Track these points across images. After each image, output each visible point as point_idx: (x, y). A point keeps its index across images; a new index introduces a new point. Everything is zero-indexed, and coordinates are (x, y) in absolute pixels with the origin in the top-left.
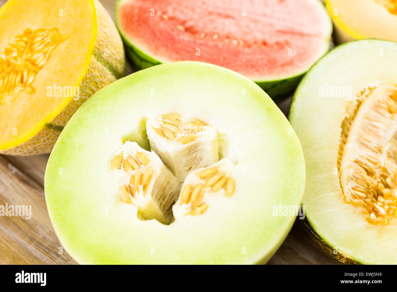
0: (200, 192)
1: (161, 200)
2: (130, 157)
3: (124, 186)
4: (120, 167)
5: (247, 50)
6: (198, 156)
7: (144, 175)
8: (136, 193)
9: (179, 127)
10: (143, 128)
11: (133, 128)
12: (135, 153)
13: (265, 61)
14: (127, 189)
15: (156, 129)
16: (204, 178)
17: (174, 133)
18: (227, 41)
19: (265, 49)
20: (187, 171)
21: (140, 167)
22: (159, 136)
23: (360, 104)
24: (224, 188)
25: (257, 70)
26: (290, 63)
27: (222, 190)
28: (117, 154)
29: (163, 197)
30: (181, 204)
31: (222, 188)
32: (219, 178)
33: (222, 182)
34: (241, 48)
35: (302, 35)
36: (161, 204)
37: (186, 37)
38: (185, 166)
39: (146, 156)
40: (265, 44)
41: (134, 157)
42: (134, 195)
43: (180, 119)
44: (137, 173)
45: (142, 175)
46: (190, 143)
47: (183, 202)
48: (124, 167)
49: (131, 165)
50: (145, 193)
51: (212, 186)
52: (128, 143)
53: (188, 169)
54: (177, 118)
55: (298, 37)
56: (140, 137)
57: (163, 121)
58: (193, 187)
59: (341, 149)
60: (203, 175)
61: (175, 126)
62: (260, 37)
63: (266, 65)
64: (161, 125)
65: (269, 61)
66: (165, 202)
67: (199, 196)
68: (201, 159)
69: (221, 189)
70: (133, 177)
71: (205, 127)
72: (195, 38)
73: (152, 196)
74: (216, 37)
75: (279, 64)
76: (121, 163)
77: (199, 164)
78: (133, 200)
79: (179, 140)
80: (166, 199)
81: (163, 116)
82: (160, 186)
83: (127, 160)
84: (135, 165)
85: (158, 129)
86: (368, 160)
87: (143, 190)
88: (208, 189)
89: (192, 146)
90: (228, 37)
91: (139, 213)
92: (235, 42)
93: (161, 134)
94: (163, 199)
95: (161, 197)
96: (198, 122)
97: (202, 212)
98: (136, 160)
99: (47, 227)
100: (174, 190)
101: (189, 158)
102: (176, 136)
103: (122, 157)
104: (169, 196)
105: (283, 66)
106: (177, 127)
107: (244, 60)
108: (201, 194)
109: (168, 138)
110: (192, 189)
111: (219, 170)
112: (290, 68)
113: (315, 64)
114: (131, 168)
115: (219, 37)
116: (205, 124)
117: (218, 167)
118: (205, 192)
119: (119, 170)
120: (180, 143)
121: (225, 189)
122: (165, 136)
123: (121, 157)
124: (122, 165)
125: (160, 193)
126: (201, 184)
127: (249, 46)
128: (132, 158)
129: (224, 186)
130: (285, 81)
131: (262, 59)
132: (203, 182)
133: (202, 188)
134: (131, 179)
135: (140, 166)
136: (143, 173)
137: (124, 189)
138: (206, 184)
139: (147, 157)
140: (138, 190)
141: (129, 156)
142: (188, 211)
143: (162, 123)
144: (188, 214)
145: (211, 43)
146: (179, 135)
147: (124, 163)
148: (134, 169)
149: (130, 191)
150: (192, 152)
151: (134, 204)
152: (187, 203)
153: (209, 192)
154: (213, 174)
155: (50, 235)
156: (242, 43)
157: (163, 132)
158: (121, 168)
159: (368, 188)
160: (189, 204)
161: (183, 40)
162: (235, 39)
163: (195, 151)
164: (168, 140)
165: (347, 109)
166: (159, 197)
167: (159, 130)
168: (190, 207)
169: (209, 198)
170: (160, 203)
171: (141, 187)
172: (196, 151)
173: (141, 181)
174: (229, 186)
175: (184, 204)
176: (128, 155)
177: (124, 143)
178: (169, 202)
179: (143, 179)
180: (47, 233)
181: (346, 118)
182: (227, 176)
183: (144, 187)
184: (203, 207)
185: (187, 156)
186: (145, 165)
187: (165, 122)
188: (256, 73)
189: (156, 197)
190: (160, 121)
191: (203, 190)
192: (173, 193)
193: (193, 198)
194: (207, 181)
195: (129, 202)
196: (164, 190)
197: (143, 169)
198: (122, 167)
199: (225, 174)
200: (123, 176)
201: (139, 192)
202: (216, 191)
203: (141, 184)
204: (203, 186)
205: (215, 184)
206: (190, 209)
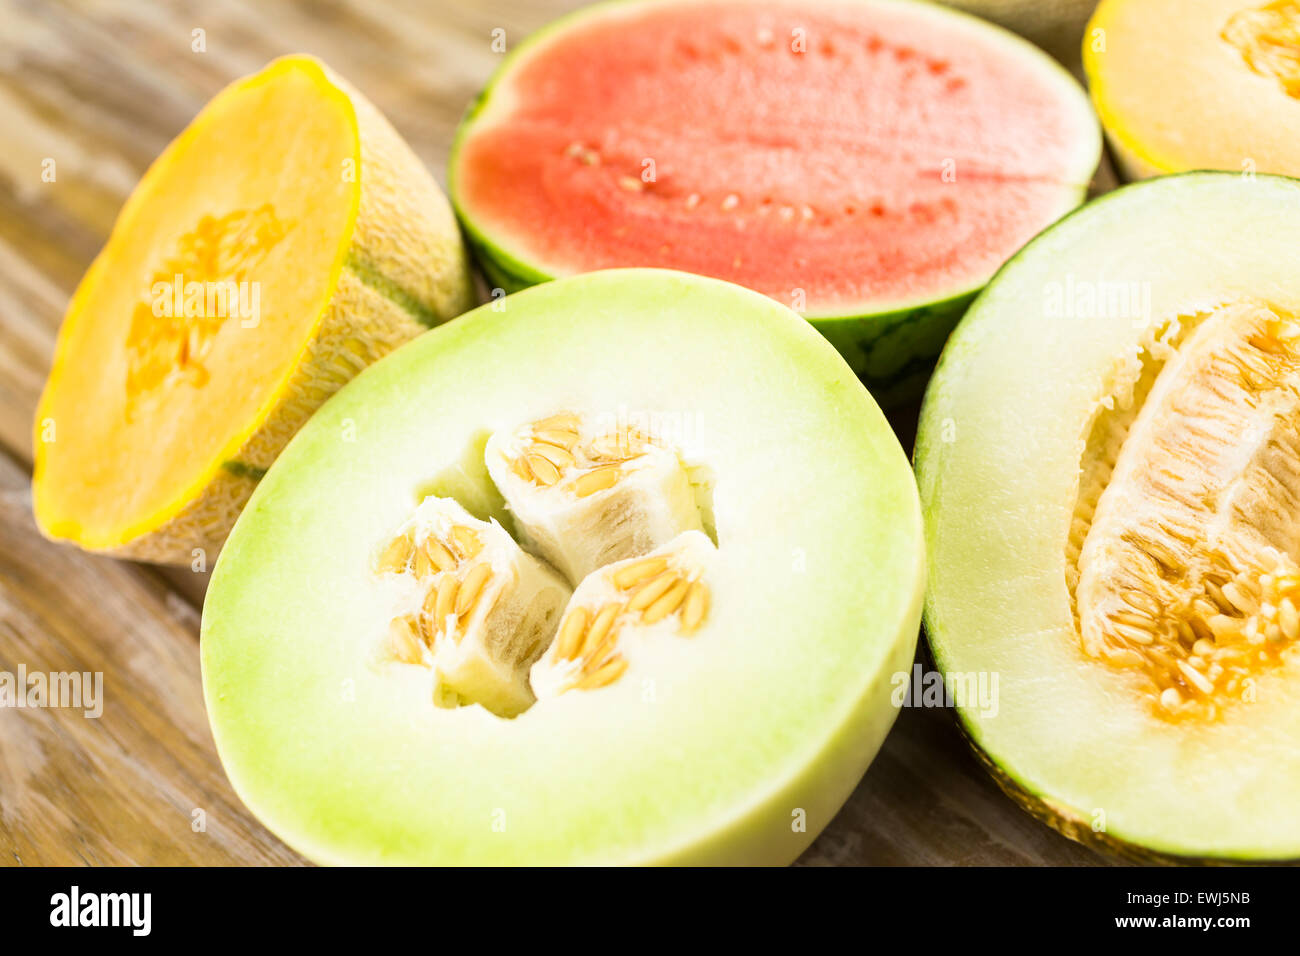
0: (611, 624)
2: (433, 539)
3: (407, 618)
4: (403, 568)
5: (822, 233)
6: (636, 534)
7: (463, 588)
8: (439, 636)
9: (575, 451)
11: (447, 456)
12: (446, 528)
13: (872, 260)
14: (413, 626)
15: (508, 460)
16: (626, 589)
17: (558, 468)
18: (763, 211)
19: (876, 225)
21: (457, 566)
22: (516, 478)
23: (1152, 368)
24: (677, 613)
25: (841, 288)
26: (949, 261)
27: (673, 620)
28: (399, 533)
30: (555, 662)
31: (673, 612)
32: (667, 586)
33: (675, 596)
34: (801, 228)
35: (999, 179)
37: (645, 209)
39: (476, 533)
40: (878, 211)
41: (442, 536)
42: (433, 639)
43: (580, 428)
44: (442, 581)
45: (458, 587)
46: (599, 492)
47: (560, 655)
48: (413, 568)
49: (432, 563)
50: (463, 634)
51: (645, 609)
52: (433, 500)
54: (572, 426)
55: (984, 188)
56: (475, 489)
57: (532, 438)
58: (595, 613)
59: (1089, 504)
60: (626, 579)
61: (564, 449)
62: (864, 192)
63: (871, 272)
64: (525, 449)
65: (882, 260)
67: (608, 636)
69: (669, 615)
70: (434, 591)
71: (648, 448)
72: (670, 209)
74: (731, 202)
75: (910, 265)
76: (407, 557)
78: (427, 654)
79: (570, 487)
81: (534, 424)
83: (424, 549)
84: (444, 560)
85: (517, 461)
86: (1169, 532)
87: (457, 628)
88: (635, 616)
89: (606, 502)
90: (767, 201)
92: (787, 213)
93: (523, 472)
97: (609, 681)
98: (449, 546)
101: (609, 542)
102: (561, 477)
103: (411, 540)
105: (921, 270)
106: (570, 452)
107: (803, 262)
108: (612, 631)
109: (539, 483)
110: (590, 619)
111: (670, 562)
112: (942, 276)
113: (1014, 257)
114: (430, 570)
115: (742, 202)
117: (670, 556)
118: (623, 624)
119: (398, 575)
120: (573, 494)
121: (681, 614)
122: (532, 478)
123: (408, 541)
124: (409, 562)
126: (617, 603)
127: (827, 222)
128: (439, 541)
129: (680, 606)
130: (922, 313)
131: (861, 254)
132: (623, 599)
133: (616, 614)
134: (427, 599)
135: (457, 561)
136: (462, 580)
137: (406, 626)
138: (629, 603)
139: (479, 536)
140: (444, 628)
141: (429, 538)
142: (571, 680)
143: (529, 442)
144: (571, 687)
145: (713, 220)
146: (572, 473)
147: (415, 557)
148: (437, 569)
149: (423, 630)
150: (616, 523)
151: (428, 667)
152: (572, 659)
153: (636, 625)
154: (653, 576)
156: (807, 214)
157: (529, 467)
158: (404, 571)
159: (1162, 616)
160: (578, 662)
161: (633, 216)
162: (788, 204)
163: (622, 518)
164: (541, 487)
165: (1110, 383)
167: (520, 462)
168: (581, 668)
169: (633, 640)
171: (452, 619)
172: (625, 520)
173: (453, 604)
174: (694, 605)
175: (564, 662)
176: (427, 535)
177: (421, 498)
179: (458, 597)
181: (1104, 411)
182: (690, 579)
183: (461, 619)
184: (613, 668)
185: (601, 534)
186: (471, 559)
187: (536, 440)
188: (836, 295)
190: (523, 438)
191: (618, 621)
193: (590, 644)
194: (632, 596)
195: (416, 659)
197: (464, 569)
198: (408, 569)
199: (685, 573)
200: (408, 593)
201: (445, 632)
202: (655, 622)
203: (453, 612)
204: (622, 610)
205: (653, 602)
206: (577, 673)
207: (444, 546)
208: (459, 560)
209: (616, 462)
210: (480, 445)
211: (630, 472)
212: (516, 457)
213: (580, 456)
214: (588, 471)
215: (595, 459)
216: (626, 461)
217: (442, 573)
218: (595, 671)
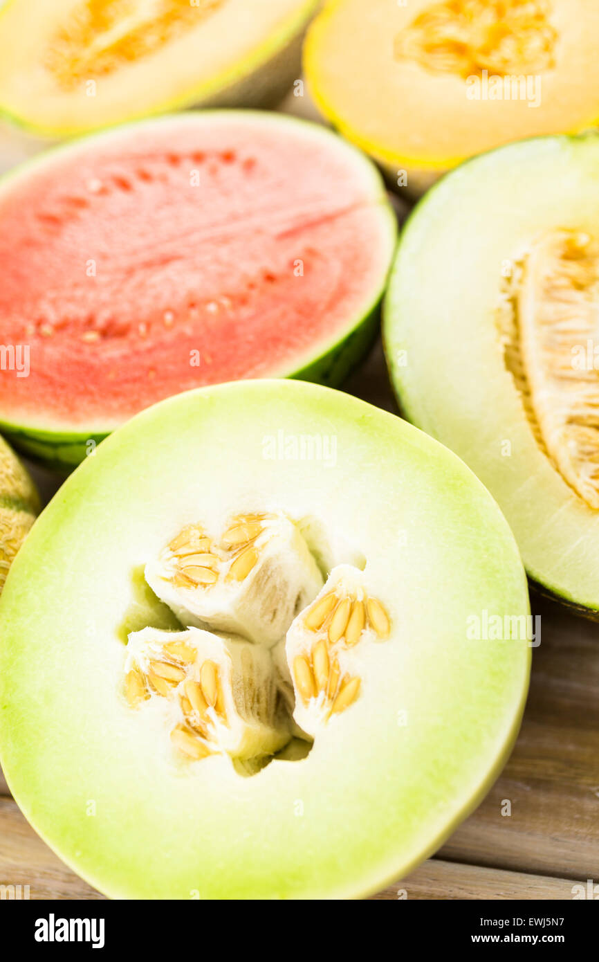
0: (328, 658)
1: (256, 705)
2: (154, 662)
3: (177, 727)
4: (147, 694)
5: (246, 312)
6: (278, 583)
7: (204, 685)
8: (209, 728)
9: (213, 550)
10: (143, 587)
11: (128, 602)
12: (159, 649)
13: (293, 316)
14: (184, 729)
15: (170, 580)
16: (319, 627)
17: (210, 568)
18: (194, 313)
19: (275, 289)
20: (272, 621)
21: (184, 672)
22: (184, 590)
23: (514, 302)
24: (367, 625)
25: (290, 344)
26: (342, 292)
27: (368, 632)
28: (128, 672)
29: (256, 700)
30: (306, 703)
31: (364, 627)
32: (348, 611)
33: (357, 615)
34: (231, 315)
35: (329, 219)
36: (258, 714)
37: (114, 351)
38: (262, 616)
39: (183, 643)
40: (270, 278)
41: (159, 657)
42: (207, 733)
43: (205, 533)
44: (185, 688)
45: (200, 687)
46: (252, 570)
47: (306, 697)
48: (155, 690)
49: (166, 679)
50: (225, 717)
51: (344, 634)
52: (133, 636)
53: (272, 615)
54: (200, 534)
55: (325, 229)
56: (146, 610)
57: (176, 556)
58: (309, 655)
59: (529, 409)
60: (314, 621)
61: (204, 553)
62: (252, 269)
63: (299, 324)
64: (176, 566)
65: (300, 311)
66: (263, 705)
67: (330, 667)
68: (286, 584)
69: (363, 631)
70: (184, 699)
71: (263, 524)
72: (132, 343)
73: (239, 712)
74: (169, 317)
75: (321, 307)
76: (144, 683)
77: (285, 595)
78: (211, 746)
79: (228, 576)
80: (263, 699)
81: (169, 545)
82: (241, 683)
83: (152, 672)
84: (175, 674)
85: (175, 577)
86: (591, 405)
87: (218, 715)
88: (341, 644)
89: (257, 575)
90: (192, 305)
91: (234, 760)
92: (212, 308)
93: (187, 583)
94: (258, 701)
95: (253, 701)
96: (244, 521)
97: (354, 697)
98: (169, 661)
99: (57, 870)
100: (266, 670)
101: (264, 597)
102: (217, 573)
103: (138, 671)
104: (266, 689)
105: (332, 305)
106: (209, 552)
107: (251, 338)
108: (332, 662)
109: (205, 585)
110: (309, 661)
111: (337, 595)
112: (346, 304)
113: (391, 271)
114: (170, 685)
115: (176, 315)
116: (260, 517)
117: (334, 590)
118: (336, 654)
119: (148, 701)
120: (234, 582)
121: (371, 625)
122: (197, 584)
123: (137, 674)
124: (148, 688)
125: (248, 697)
126: (321, 641)
127: (242, 301)
128: (159, 661)
129: (366, 621)
130: (353, 337)
131: (284, 315)
132: (322, 635)
133: (327, 649)
134: (182, 706)
135: (183, 669)
136: (198, 680)
137: (182, 734)
138: (329, 637)
139: (187, 644)
140: (208, 719)
141: (151, 663)
142: (327, 709)
143: (175, 560)
144: (330, 715)
145: (168, 337)
146: (223, 567)
147: (150, 681)
148: (176, 683)
149: (194, 730)
150: (263, 583)
151: (218, 753)
152: (316, 696)
153: (344, 649)
154: (333, 609)
155: (70, 882)
156: (226, 302)
157: (187, 578)
158: (150, 696)
160: (322, 694)
161: (112, 360)
162: (208, 301)
163: (266, 578)
164: (207, 588)
165: (498, 326)
166: (249, 705)
167: (178, 577)
168: (327, 698)
169: (351, 661)
170: (256, 713)
171: (211, 711)
172: (269, 578)
173: (204, 700)
174: (375, 615)
175: (312, 699)
176: (148, 662)
177: (126, 641)
178: (270, 700)
179: (205, 693)
180: (64, 882)
181: (507, 346)
182: (360, 599)
183: (216, 708)
184: (349, 688)
185: (258, 596)
186: (193, 663)
187: (180, 557)
188: (291, 351)
189: (246, 707)
190: (169, 559)
191: (331, 654)
192: (268, 678)
193: (321, 677)
194: (328, 630)
195: (205, 753)
196: (251, 685)
197: (193, 673)
198: (151, 692)
199: (354, 597)
200: (165, 709)
201: (212, 722)
202: (357, 641)
203: (208, 706)
204: (328, 644)
205: (346, 628)
206: (326, 702)
207: (166, 663)
208: (183, 667)
209: (247, 544)
210: (140, 579)
211: (263, 546)
212: (173, 576)
213: (219, 552)
214: (231, 561)
215: (230, 549)
216: (253, 540)
217: (180, 684)
218: (339, 694)
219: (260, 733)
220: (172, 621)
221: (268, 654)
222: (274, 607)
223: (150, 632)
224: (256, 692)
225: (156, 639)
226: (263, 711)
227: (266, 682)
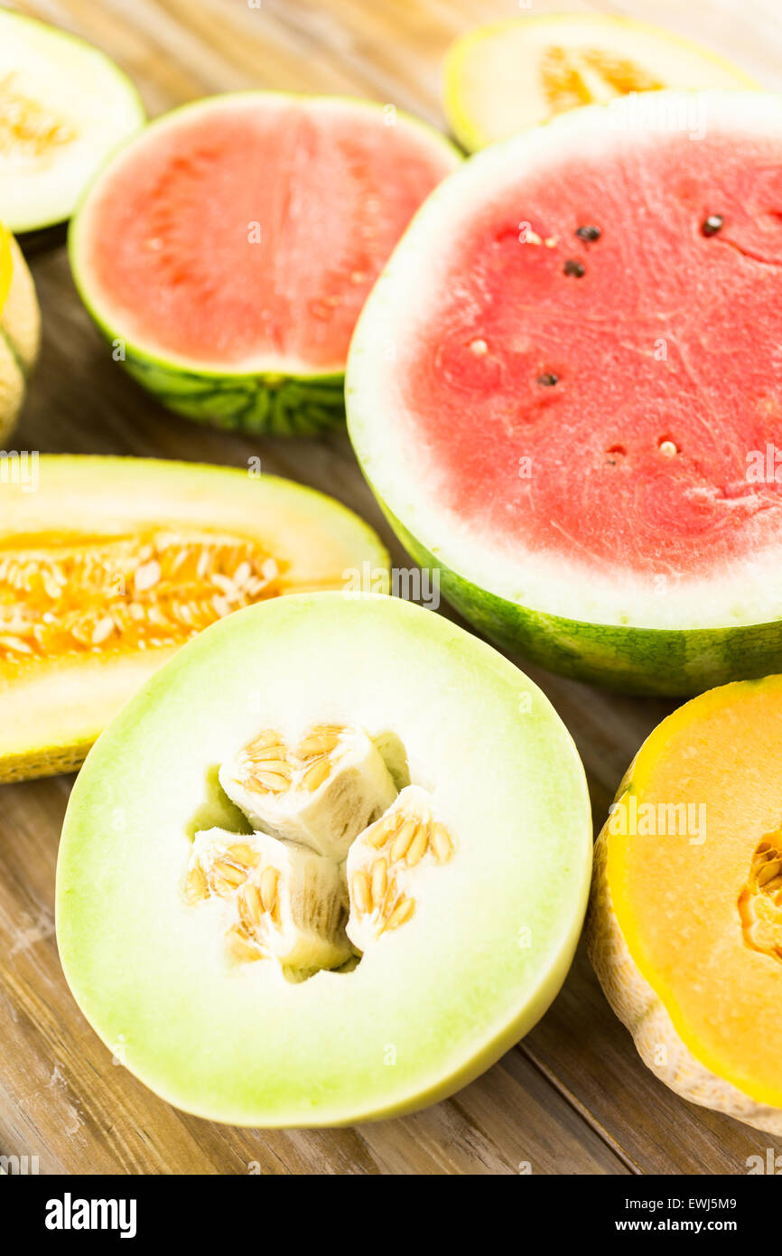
0: (386, 877)
1: (316, 917)
2: (217, 863)
3: (233, 928)
4: (207, 893)
7: (262, 890)
8: (262, 932)
9: (289, 758)
10: (217, 788)
11: (198, 798)
12: (223, 850)
14: (239, 931)
15: (244, 784)
16: (381, 845)
17: (283, 776)
20: (342, 835)
21: (246, 875)
24: (429, 849)
27: (428, 856)
28: (189, 869)
29: (316, 911)
30: (360, 919)
31: (425, 851)
32: (412, 832)
33: (420, 838)
36: (318, 927)
38: (333, 829)
39: (248, 847)
41: (223, 858)
42: (259, 937)
43: (282, 740)
44: (245, 891)
45: (258, 892)
46: (324, 782)
47: (361, 911)
48: (215, 890)
49: (227, 881)
50: (280, 924)
51: (404, 856)
52: (201, 835)
53: (342, 831)
54: (277, 741)
56: (218, 811)
57: (251, 760)
58: (369, 871)
60: (378, 839)
61: (280, 760)
64: (250, 770)
66: (324, 918)
67: (388, 885)
68: (360, 800)
69: (424, 855)
70: (241, 902)
71: (340, 736)
73: (295, 922)
76: (205, 883)
77: (359, 811)
78: (262, 950)
79: (300, 785)
80: (324, 912)
81: (246, 749)
82: (302, 894)
83: (214, 872)
84: (237, 877)
85: (248, 781)
87: (273, 921)
88: (400, 864)
89: (330, 787)
91: (284, 968)
93: (258, 789)
94: (319, 914)
95: (313, 914)
96: (323, 732)
97: (408, 916)
98: (232, 863)
100: (331, 885)
101: (336, 810)
102: (289, 782)
103: (201, 870)
104: (329, 903)
106: (284, 760)
108: (390, 880)
109: (276, 792)
110: (368, 875)
111: (403, 815)
114: (230, 887)
116: (339, 729)
117: (401, 810)
118: (395, 873)
119: (207, 900)
120: (305, 792)
121: (432, 850)
122: (268, 791)
123: (199, 872)
124: (209, 887)
125: (307, 908)
126: (382, 858)
128: (222, 862)
129: (428, 845)
132: (384, 853)
133: (386, 868)
134: (239, 907)
135: (244, 872)
136: (258, 885)
137: (235, 935)
138: (390, 855)
139: (252, 848)
140: (263, 924)
141: (215, 863)
142: (380, 926)
143: (250, 764)
144: (383, 930)
146: (296, 776)
147: (211, 881)
148: (236, 885)
151: (269, 958)
152: (370, 911)
153: (404, 869)
154: (398, 828)
157: (259, 783)
158: (210, 895)
160: (376, 911)
164: (278, 795)
166: (308, 916)
167: (250, 781)
168: (380, 916)
169: (410, 882)
170: (315, 925)
171: (267, 917)
172: (342, 792)
173: (262, 907)
174: (438, 840)
175: (366, 916)
176: (212, 862)
177: (193, 839)
178: (333, 914)
179: (262, 899)
182: (425, 821)
183: (273, 913)
184: (404, 906)
185: (331, 808)
186: (255, 867)
187: (256, 761)
189: (304, 919)
190: (245, 762)
191: (390, 873)
192: (332, 892)
193: (378, 896)
194: (390, 849)
195: (255, 957)
196: (313, 896)
197: (254, 875)
198: (211, 892)
199: (420, 819)
200: (223, 910)
201: (267, 930)
202: (417, 862)
203: (264, 911)
204: (388, 863)
205: (408, 849)
206: (380, 920)
207: (228, 865)
209: (322, 754)
210: (214, 779)
211: (339, 757)
212: (246, 778)
213: (294, 760)
214: (305, 771)
215: (306, 759)
216: (329, 751)
217: (241, 886)
218: (393, 913)
219: (317, 945)
220: (243, 824)
221: (336, 868)
222: (346, 821)
223: (217, 832)
224: (318, 904)
225: (222, 840)
226: (323, 924)
227: (329, 896)
